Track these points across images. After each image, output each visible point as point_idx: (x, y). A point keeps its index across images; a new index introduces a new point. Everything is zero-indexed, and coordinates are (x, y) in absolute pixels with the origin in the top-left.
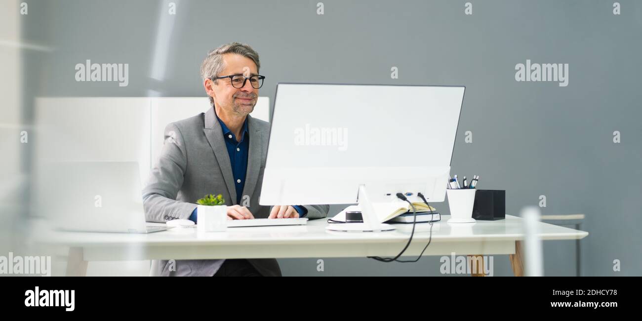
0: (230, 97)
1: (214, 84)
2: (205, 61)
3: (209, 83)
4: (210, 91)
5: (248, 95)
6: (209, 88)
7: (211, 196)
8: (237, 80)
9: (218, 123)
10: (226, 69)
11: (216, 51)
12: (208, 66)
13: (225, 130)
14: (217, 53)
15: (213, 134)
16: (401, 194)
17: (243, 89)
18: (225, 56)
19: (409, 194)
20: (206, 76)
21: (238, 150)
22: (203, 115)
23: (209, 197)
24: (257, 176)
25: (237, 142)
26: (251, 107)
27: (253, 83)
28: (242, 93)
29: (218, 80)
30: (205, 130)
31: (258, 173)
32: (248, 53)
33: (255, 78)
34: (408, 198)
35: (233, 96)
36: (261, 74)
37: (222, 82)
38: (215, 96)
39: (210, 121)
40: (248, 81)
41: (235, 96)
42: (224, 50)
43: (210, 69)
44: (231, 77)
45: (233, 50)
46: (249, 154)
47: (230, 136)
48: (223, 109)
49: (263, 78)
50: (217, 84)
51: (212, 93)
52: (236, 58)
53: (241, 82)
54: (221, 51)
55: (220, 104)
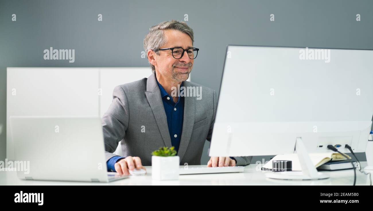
0: (170, 66)
1: (156, 54)
2: (149, 35)
3: (152, 54)
4: (153, 60)
5: (185, 65)
6: (152, 58)
7: (165, 148)
8: (176, 52)
9: (157, 88)
10: (167, 43)
11: (158, 27)
12: (150, 40)
13: (164, 93)
14: (159, 29)
15: (153, 96)
16: (331, 146)
17: (181, 60)
18: (166, 32)
19: (339, 146)
20: (149, 48)
21: (175, 109)
22: (145, 80)
23: (163, 149)
24: (192, 130)
25: (175, 103)
26: (187, 75)
27: (189, 54)
28: (180, 63)
29: (160, 52)
30: (146, 93)
31: (192, 128)
32: (186, 30)
33: (191, 50)
34: (338, 149)
35: (172, 66)
36: (195, 46)
37: (165, 54)
38: (157, 65)
39: (151, 85)
40: (186, 53)
41: (174, 65)
42: (165, 26)
43: (152, 42)
44: (172, 49)
45: (173, 26)
46: (185, 112)
47: (168, 98)
48: (163, 76)
49: (197, 50)
50: (159, 55)
51: (154, 62)
52: (175, 33)
53: (180, 54)
54: (162, 27)
55: (161, 72)
